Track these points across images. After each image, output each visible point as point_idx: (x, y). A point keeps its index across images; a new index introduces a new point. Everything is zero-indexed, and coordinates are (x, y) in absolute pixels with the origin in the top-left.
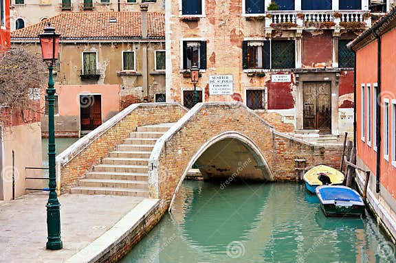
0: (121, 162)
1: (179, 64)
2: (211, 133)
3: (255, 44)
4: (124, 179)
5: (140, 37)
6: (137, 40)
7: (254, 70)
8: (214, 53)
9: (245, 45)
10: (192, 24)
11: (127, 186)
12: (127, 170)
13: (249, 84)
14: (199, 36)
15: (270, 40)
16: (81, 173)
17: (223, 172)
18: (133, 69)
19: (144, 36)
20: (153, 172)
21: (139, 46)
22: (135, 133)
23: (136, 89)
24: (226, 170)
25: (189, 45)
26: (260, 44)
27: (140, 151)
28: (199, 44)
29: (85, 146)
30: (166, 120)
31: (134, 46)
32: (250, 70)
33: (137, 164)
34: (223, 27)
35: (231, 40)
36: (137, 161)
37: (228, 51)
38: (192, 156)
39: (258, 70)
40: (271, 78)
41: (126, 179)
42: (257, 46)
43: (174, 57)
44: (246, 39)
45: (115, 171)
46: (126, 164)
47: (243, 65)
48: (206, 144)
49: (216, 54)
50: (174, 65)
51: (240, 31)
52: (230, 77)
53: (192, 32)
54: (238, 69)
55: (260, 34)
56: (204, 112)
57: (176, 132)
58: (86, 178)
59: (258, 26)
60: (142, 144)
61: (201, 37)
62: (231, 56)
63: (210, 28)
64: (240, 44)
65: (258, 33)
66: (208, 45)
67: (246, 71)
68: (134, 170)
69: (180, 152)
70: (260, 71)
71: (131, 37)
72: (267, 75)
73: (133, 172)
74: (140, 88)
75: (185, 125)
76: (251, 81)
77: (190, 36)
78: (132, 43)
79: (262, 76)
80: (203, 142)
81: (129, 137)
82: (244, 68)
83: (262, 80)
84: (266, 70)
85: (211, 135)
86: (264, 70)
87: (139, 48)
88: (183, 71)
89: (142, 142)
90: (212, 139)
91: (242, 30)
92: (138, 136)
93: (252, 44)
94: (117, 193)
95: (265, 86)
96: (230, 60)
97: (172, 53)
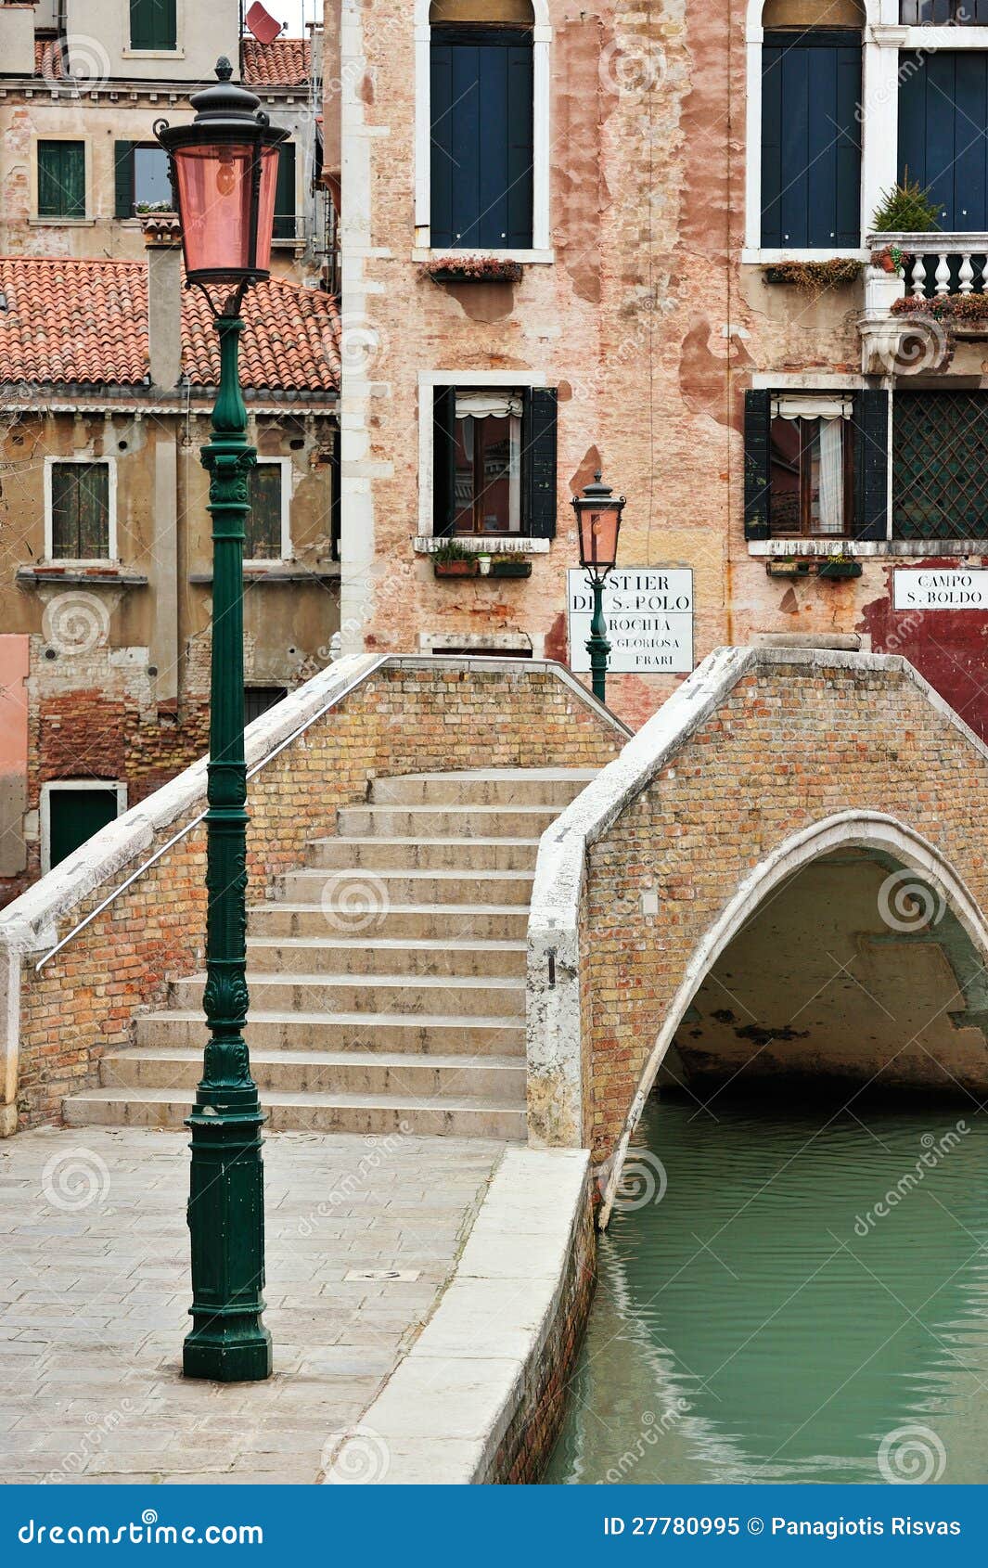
0: (322, 962)
1: (413, 507)
2: (782, 814)
3: (808, 409)
4: (357, 1047)
5: (142, 389)
6: (128, 399)
7: (804, 546)
8: (594, 455)
9: (755, 409)
10: (485, 298)
11: (386, 1081)
12: (364, 1001)
13: (777, 618)
14: (515, 364)
15: (888, 385)
16: (116, 1014)
17: (774, 1047)
18: (102, 552)
19: (165, 380)
20: (552, 997)
21: (135, 436)
22: (367, 809)
23: (118, 657)
24: (787, 1034)
25: (465, 407)
26: (832, 409)
27: (411, 899)
28: (517, 407)
29: (133, 863)
30: (502, 751)
31: (110, 436)
32: (783, 546)
33: (413, 969)
34: (642, 318)
35: (686, 387)
36: (413, 955)
37: (667, 444)
38: (702, 929)
39: (822, 547)
40: (890, 585)
41: (372, 1047)
42: (820, 420)
43: (386, 470)
44: (761, 382)
45: (297, 1006)
46: (349, 969)
47: (748, 516)
48: (762, 868)
49: (606, 460)
50: (382, 513)
51: (733, 339)
52: (680, 583)
53: (483, 339)
54: (718, 537)
55: (836, 356)
56: (752, 694)
57: (634, 792)
58: (135, 1043)
59: (828, 314)
60: (416, 866)
61: (528, 367)
62: (682, 468)
63: (578, 318)
64: (731, 406)
65: (822, 349)
66: (565, 411)
67: (761, 547)
68: (411, 1000)
69: (650, 903)
70: (836, 549)
71: (97, 387)
72: (873, 573)
73: (400, 1008)
74: (140, 656)
75: (672, 756)
76: (788, 604)
77: (469, 361)
78: (97, 417)
79: (841, 574)
80: (750, 861)
81: (335, 828)
82: (752, 534)
83: (846, 598)
84: (868, 547)
85: (782, 826)
86: (855, 548)
87: (136, 445)
88: (433, 544)
89: (417, 856)
90: (787, 845)
91: (743, 334)
92: (384, 825)
93: (790, 410)
94: (337, 1122)
95: (860, 628)
96: (679, 490)
97: (376, 449)
